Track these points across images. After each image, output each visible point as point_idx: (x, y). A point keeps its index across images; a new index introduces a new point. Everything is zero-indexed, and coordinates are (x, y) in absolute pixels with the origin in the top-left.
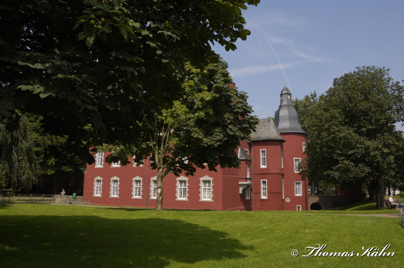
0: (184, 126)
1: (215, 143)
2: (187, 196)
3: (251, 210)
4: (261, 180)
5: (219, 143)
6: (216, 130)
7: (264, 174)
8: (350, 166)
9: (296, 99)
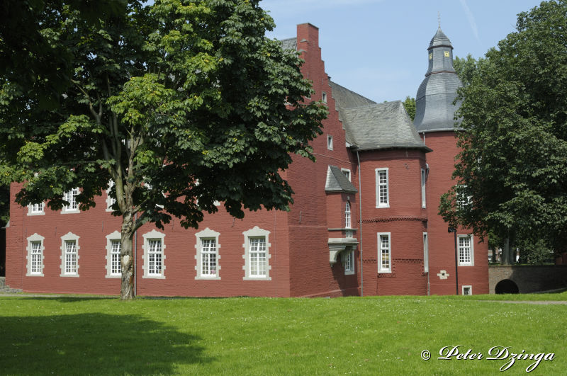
0: (162, 126)
1: (229, 160)
2: (217, 271)
3: (357, 294)
4: (379, 234)
5: (237, 160)
6: (232, 133)
7: (383, 220)
8: (536, 202)
9: (469, 57)
